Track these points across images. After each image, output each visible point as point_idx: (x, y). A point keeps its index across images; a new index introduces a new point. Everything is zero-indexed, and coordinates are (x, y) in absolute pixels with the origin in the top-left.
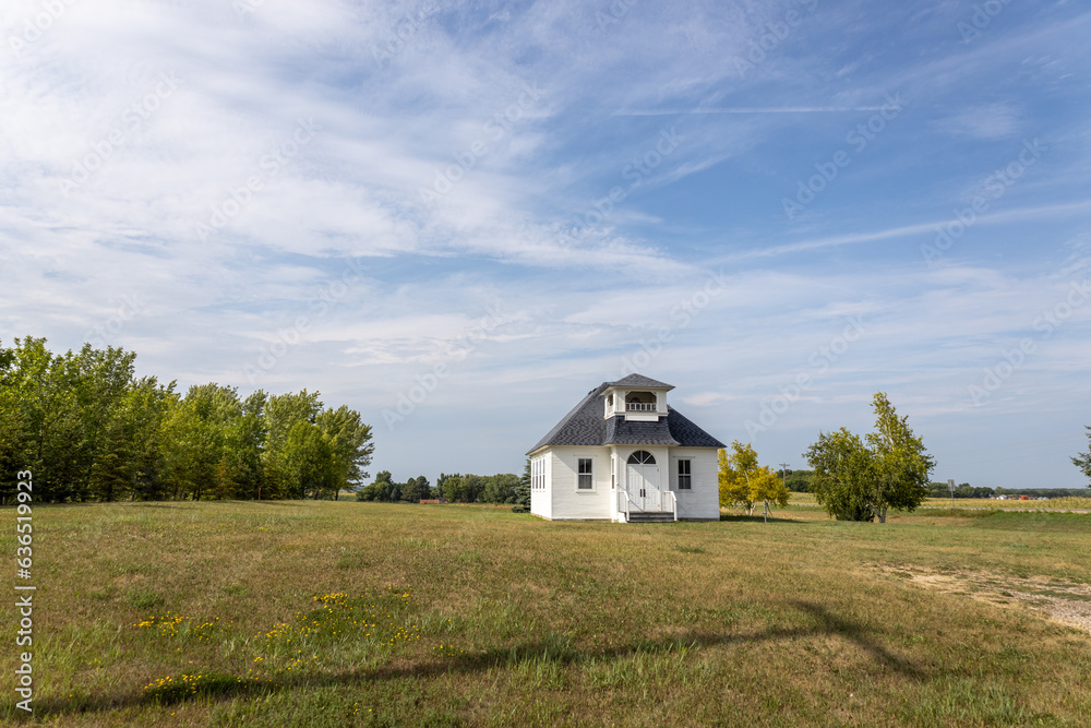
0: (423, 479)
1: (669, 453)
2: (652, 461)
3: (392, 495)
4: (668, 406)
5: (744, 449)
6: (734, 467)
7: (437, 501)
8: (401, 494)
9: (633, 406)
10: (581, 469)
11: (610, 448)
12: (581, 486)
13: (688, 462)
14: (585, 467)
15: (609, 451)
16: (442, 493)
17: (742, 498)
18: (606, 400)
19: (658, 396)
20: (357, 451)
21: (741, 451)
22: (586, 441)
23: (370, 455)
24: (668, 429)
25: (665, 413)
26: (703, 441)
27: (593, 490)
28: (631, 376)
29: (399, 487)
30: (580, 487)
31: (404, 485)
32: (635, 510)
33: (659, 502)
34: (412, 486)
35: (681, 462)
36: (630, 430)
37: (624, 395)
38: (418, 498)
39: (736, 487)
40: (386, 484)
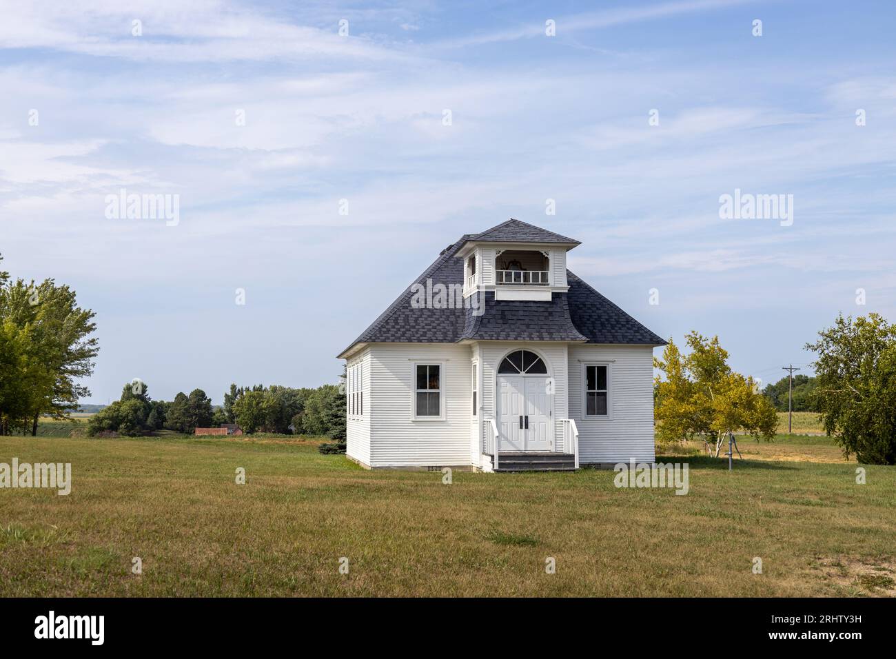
0: (200, 395)
1: (570, 354)
2: (540, 368)
3: (150, 421)
4: (569, 274)
5: (707, 344)
6: (690, 376)
7: (224, 431)
8: (164, 419)
9: (509, 275)
10: (421, 383)
11: (470, 347)
12: (421, 411)
13: (603, 370)
14: (428, 377)
15: (469, 351)
16: (232, 417)
17: (703, 426)
18: (466, 265)
19: (552, 257)
20: (69, 353)
21: (702, 351)
22: (429, 335)
23: (92, 360)
24: (567, 315)
25: (562, 285)
26: (629, 334)
27: (442, 417)
28: (506, 225)
29: (160, 408)
30: (419, 413)
31: (169, 405)
32: (508, 449)
33: (551, 436)
34: (182, 406)
35: (590, 370)
36: (503, 317)
37: (493, 256)
38: (192, 425)
39: (691, 408)
40: (138, 403)
